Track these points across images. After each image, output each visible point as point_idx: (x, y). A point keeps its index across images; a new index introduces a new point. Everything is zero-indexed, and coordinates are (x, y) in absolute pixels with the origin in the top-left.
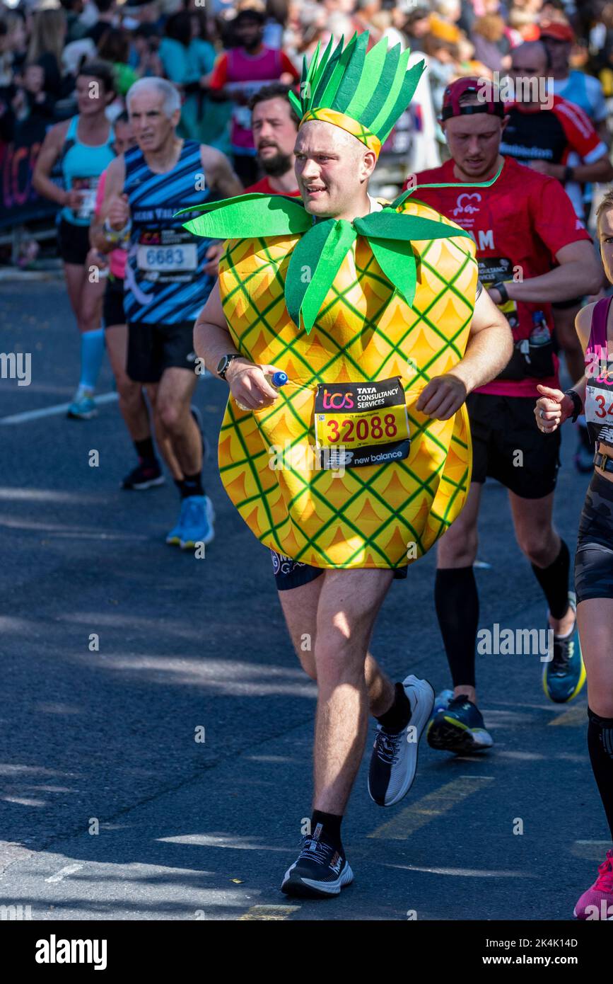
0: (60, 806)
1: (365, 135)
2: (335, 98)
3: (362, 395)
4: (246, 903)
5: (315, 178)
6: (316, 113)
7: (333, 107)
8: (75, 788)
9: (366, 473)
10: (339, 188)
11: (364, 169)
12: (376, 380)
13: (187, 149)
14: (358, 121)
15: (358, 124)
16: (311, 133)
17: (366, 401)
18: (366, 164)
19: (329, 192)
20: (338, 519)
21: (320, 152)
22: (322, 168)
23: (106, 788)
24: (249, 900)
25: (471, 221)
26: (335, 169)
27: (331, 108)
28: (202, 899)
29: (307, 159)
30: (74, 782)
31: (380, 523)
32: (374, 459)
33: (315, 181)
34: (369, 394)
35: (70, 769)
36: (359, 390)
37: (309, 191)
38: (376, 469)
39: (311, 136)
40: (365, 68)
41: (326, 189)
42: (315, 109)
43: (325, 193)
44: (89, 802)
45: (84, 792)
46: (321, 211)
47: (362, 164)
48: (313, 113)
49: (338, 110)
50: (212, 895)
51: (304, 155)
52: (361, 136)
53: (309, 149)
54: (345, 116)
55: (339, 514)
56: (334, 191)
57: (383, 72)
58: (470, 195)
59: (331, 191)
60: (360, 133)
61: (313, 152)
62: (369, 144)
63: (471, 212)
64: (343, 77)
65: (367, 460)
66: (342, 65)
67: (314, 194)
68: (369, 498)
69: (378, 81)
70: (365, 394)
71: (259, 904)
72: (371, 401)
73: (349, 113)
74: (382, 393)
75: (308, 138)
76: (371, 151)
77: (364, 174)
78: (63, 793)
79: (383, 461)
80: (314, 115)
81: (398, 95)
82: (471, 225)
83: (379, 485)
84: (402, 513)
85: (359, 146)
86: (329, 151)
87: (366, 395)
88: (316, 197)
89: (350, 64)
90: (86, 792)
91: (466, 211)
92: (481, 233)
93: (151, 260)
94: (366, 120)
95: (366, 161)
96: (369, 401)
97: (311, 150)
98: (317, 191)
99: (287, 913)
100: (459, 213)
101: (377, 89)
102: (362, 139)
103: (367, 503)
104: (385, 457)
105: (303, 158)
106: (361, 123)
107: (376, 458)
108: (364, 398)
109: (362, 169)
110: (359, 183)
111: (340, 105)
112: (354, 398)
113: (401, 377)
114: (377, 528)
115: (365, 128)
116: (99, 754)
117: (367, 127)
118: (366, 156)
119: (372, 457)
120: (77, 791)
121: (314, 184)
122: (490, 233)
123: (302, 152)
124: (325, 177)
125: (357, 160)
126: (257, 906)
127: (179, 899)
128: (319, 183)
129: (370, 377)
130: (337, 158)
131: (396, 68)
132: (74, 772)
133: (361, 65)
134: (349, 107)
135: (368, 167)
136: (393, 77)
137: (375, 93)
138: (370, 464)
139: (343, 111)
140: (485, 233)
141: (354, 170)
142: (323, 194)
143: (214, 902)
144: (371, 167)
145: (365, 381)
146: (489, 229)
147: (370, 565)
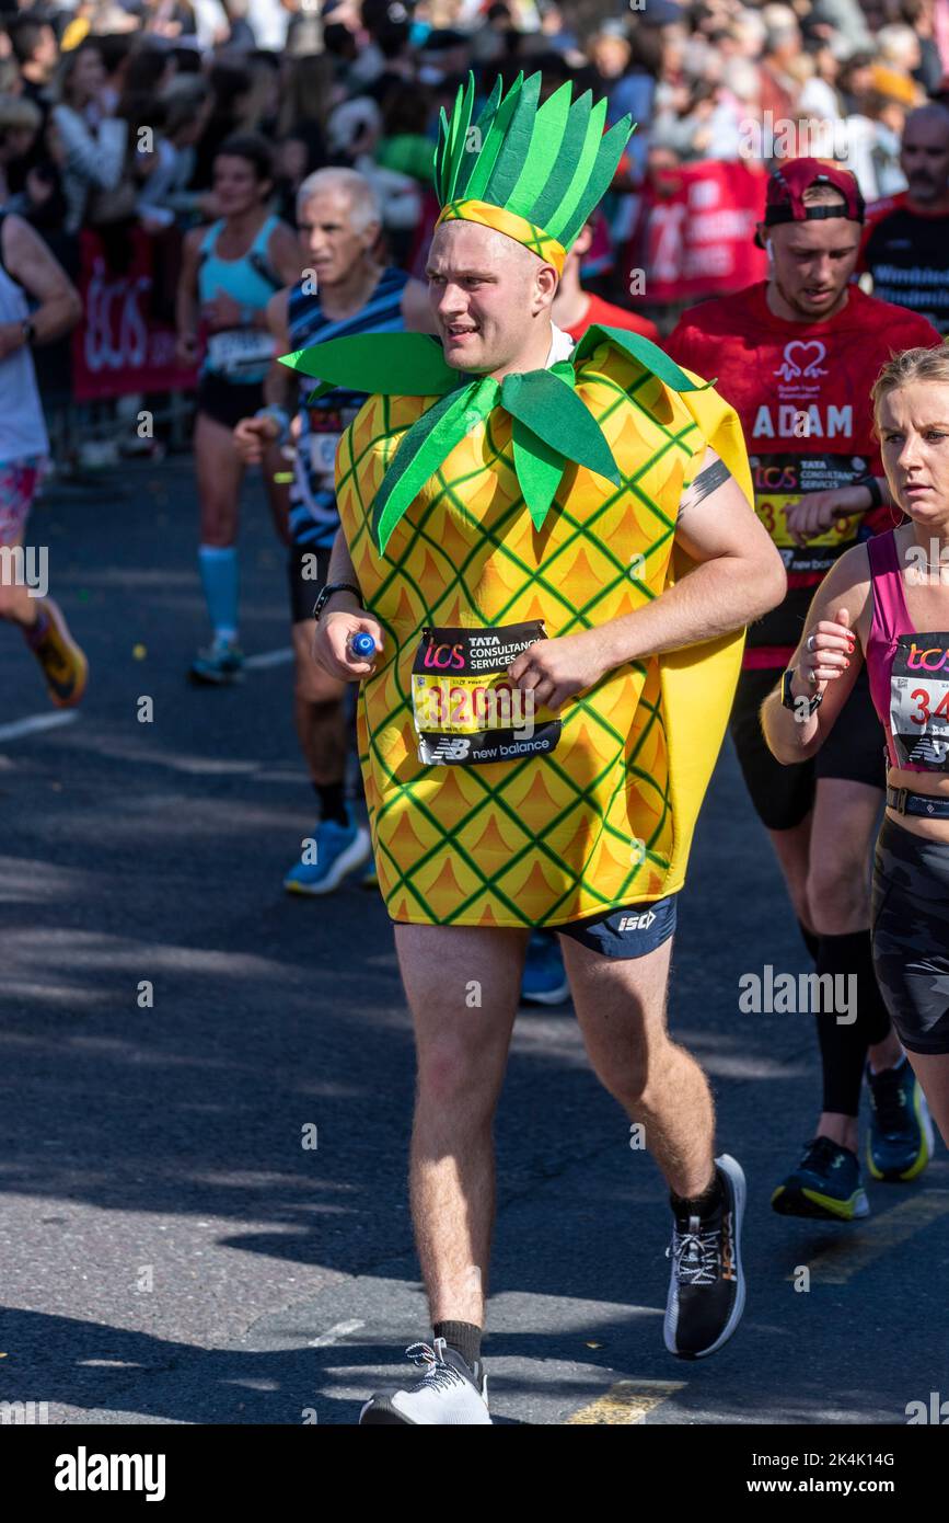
0: (331, 1234)
1: (539, 240)
2: (489, 183)
3: (477, 648)
4: (607, 1378)
5: (460, 313)
6: (460, 208)
7: (487, 197)
8: (353, 1207)
9: (495, 774)
10: (497, 328)
11: (539, 294)
12: (500, 624)
13: (387, 284)
14: (527, 219)
15: (527, 224)
16: (453, 241)
17: (484, 658)
18: (541, 286)
19: (482, 335)
20: (448, 847)
21: (468, 272)
22: (472, 297)
23: (399, 1207)
24: (612, 1373)
25: (814, 389)
26: (491, 298)
27: (483, 200)
28: (540, 1371)
29: (446, 283)
30: (350, 1198)
31: (510, 856)
32: (504, 751)
33: (459, 317)
34: (488, 647)
35: (346, 1178)
36: (473, 640)
37: (452, 334)
38: (509, 767)
39: (452, 246)
40: (535, 133)
41: (478, 329)
42: (458, 201)
43: (476, 336)
44: (374, 1228)
45: (365, 1213)
46: (469, 365)
47: (535, 287)
48: (454, 207)
49: (494, 203)
50: (557, 1366)
51: (442, 276)
52: (532, 243)
53: (449, 267)
54: (505, 212)
55: (450, 838)
56: (490, 332)
57: (564, 137)
58: (805, 343)
59: (485, 332)
60: (529, 237)
61: (457, 272)
62: (546, 254)
63: (815, 376)
64: (502, 149)
65: (493, 753)
66: (498, 128)
67: (458, 337)
68: (495, 813)
69: (556, 153)
70: (481, 647)
71: (626, 1379)
72: (492, 658)
73: (512, 207)
74: (511, 646)
75: (447, 250)
76: (547, 266)
77: (539, 302)
78: (334, 1215)
79: (519, 755)
80: (457, 212)
81: (590, 174)
82: (816, 396)
83: (513, 794)
84: (547, 840)
85: (530, 257)
86: (481, 269)
87: (483, 648)
88: (462, 342)
89: (512, 128)
90: (369, 1213)
91: (806, 374)
92: (832, 410)
93: (328, 456)
94: (540, 216)
95: (541, 281)
96: (488, 658)
97: (453, 268)
98: (464, 332)
99: (669, 1393)
100: (793, 377)
101: (556, 166)
102: (534, 247)
103: (492, 823)
104: (523, 748)
105: (441, 280)
106: (532, 222)
107: (509, 750)
108: (480, 653)
109: (535, 294)
110: (531, 316)
111: (498, 194)
112: (465, 653)
113: (543, 622)
114: (504, 863)
115: (537, 228)
116: (388, 1156)
117: (542, 228)
118: (541, 273)
119: (502, 748)
120: (356, 1211)
121: (458, 323)
122: (848, 410)
123: (438, 272)
124: (476, 312)
125: (526, 281)
126: (623, 1382)
127: (505, 1371)
128: (466, 320)
129: (490, 619)
130: (493, 280)
131: (586, 130)
132: (350, 1183)
133: (530, 128)
134: (511, 198)
135: (545, 292)
136: (581, 145)
137: (553, 172)
138: (498, 759)
139: (502, 205)
140: (840, 409)
141: (523, 299)
142: (473, 338)
143: (558, 1377)
144: (550, 291)
145: (483, 626)
146: (847, 404)
147: (488, 923)
